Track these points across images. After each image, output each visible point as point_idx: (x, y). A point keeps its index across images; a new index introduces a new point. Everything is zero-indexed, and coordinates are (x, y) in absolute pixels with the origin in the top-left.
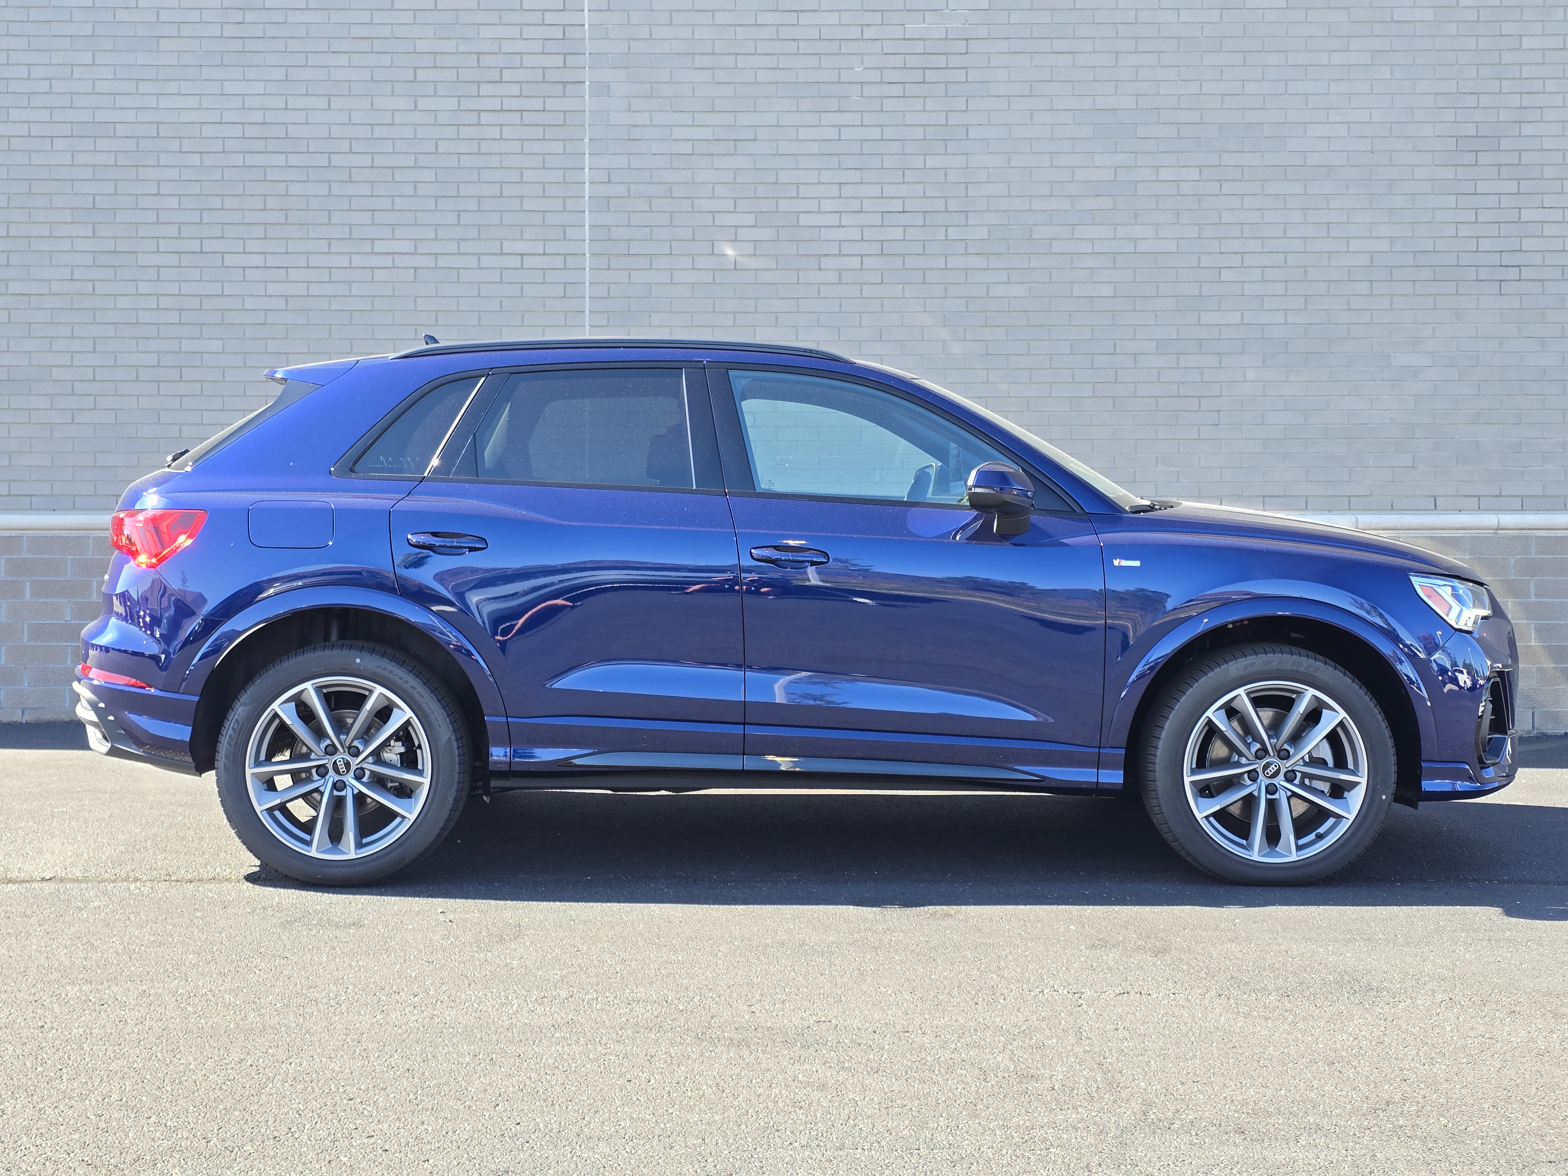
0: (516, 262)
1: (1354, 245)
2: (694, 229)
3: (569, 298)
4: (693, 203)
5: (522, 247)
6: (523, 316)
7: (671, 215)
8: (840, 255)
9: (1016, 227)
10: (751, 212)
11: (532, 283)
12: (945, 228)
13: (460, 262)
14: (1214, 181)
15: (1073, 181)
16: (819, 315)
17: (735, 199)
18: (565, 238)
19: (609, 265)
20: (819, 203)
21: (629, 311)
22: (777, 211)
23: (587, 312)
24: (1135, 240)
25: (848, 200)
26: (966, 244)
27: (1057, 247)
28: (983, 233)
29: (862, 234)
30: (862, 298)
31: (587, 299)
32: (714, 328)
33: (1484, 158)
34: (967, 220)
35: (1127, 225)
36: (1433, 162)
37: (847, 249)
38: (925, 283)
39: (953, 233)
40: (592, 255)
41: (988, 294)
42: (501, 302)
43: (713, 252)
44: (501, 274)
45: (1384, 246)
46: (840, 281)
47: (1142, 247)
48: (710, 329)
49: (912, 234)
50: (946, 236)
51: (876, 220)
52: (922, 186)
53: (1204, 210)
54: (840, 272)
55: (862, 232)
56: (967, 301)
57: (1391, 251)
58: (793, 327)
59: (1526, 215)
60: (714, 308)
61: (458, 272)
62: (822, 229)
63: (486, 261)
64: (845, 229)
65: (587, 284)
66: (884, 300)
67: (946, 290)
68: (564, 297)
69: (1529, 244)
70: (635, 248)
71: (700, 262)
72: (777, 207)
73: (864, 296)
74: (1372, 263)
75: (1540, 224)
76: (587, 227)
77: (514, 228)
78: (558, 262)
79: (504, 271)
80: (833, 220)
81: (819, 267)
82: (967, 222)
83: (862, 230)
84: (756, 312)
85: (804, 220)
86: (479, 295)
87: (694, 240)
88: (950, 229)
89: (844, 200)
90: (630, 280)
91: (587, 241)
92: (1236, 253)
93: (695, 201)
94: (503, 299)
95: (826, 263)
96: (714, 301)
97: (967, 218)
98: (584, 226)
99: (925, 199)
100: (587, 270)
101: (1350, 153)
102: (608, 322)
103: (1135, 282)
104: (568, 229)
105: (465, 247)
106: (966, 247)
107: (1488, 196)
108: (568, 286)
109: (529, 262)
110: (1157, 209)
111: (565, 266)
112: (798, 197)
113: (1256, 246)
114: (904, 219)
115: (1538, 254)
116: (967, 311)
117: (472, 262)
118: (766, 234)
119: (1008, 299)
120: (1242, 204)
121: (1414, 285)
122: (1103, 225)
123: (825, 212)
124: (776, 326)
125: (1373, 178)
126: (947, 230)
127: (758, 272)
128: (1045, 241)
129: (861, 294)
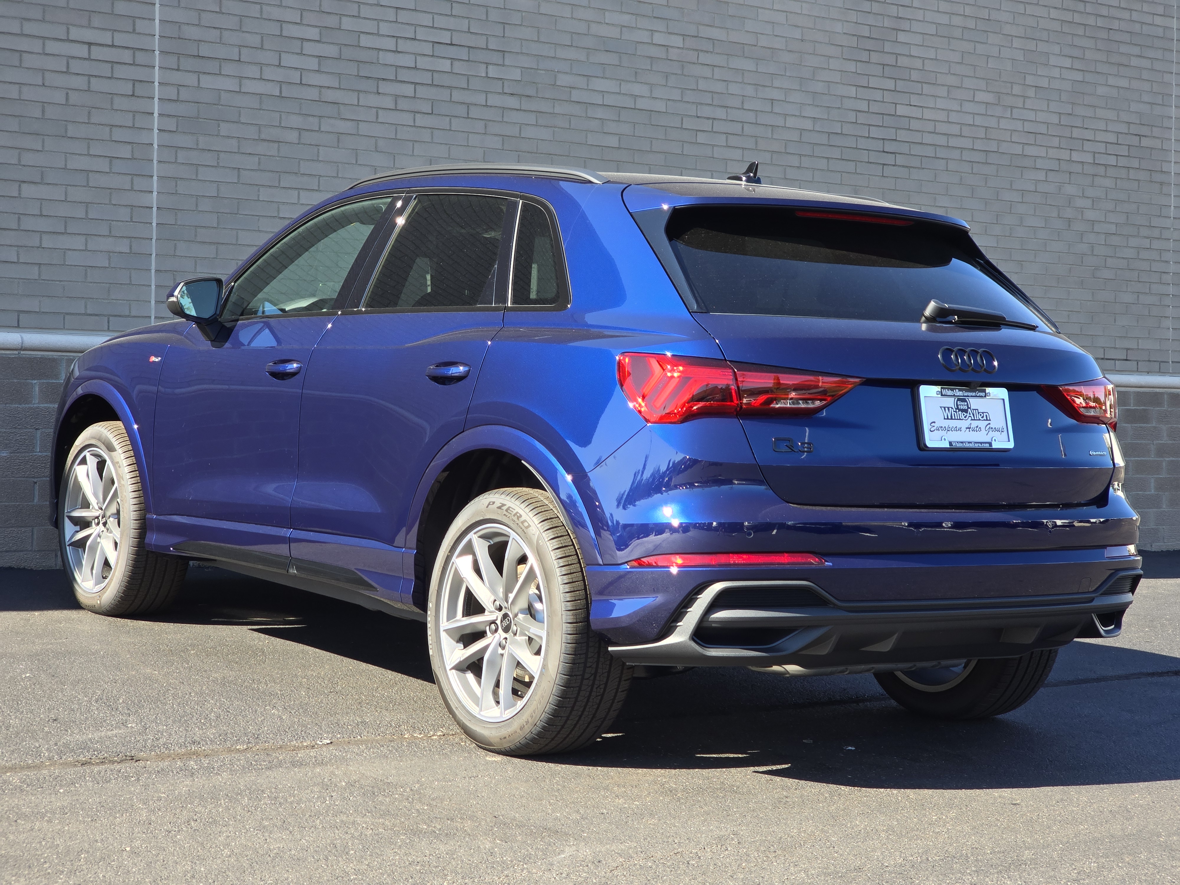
0: (82, 51)
1: (791, 122)
2: (262, 37)
3: (138, 97)
4: (261, 8)
5: (89, 35)
6: (89, 113)
7: (241, 19)
8: (396, 81)
9: (544, 72)
10: (316, 26)
11: (99, 77)
12: (485, 65)
13: (23, 44)
14: (694, 50)
15: (588, 35)
16: (376, 140)
17: (302, 10)
18: (134, 30)
19: (178, 66)
20: (378, 25)
21: (198, 118)
22: (340, 29)
23: (156, 115)
24: (635, 97)
25: (403, 26)
26: (503, 83)
27: (576, 96)
28: (516, 75)
29: (416, 63)
30: (415, 126)
31: (156, 100)
32: (280, 144)
33: (875, 57)
34: (504, 60)
35: (629, 81)
36: (842, 56)
37: (403, 75)
38: (468, 118)
39: (493, 72)
40: (161, 52)
41: (520, 134)
42: (67, 94)
43: (280, 63)
44: (68, 63)
45: (808, 125)
46: (396, 107)
47: (641, 104)
48: (276, 145)
49: (459, 67)
50: (487, 73)
51: (427, 49)
52: (467, 21)
53: (685, 76)
54: (396, 98)
55: (416, 60)
56: (503, 139)
57: (813, 130)
58: (353, 149)
59: (901, 110)
60: (280, 123)
61: (21, 56)
62: (381, 52)
63: (52, 47)
64: (401, 54)
65: (156, 84)
66: (434, 130)
67: (486, 127)
68: (133, 95)
69: (902, 135)
70: (205, 50)
71: (269, 73)
72: (340, 24)
73: (416, 125)
74: (801, 139)
75: (908, 119)
76: (157, 21)
77: (81, 12)
78: (126, 56)
79: (70, 61)
80: (390, 44)
81: (377, 91)
82: (504, 63)
83: (416, 58)
84: (319, 131)
85: (365, 41)
86: (43, 84)
87: (262, 48)
88: (490, 67)
89: (400, 25)
90: (199, 83)
91: (157, 37)
92: (708, 118)
93: (264, 7)
94: (69, 91)
95: (384, 87)
96: (281, 115)
97: (504, 57)
98: (154, 20)
99: (469, 34)
100: (157, 68)
101: (788, 39)
102: (177, 128)
103: (635, 136)
104: (138, 21)
105: (30, 28)
106: (503, 86)
107: (875, 90)
108: (137, 84)
109: (97, 53)
110: (651, 70)
111: (134, 61)
112: (359, 17)
113: (720, 113)
114: (452, 52)
115: (906, 144)
116: (503, 149)
117: (36, 46)
118: (331, 51)
119: (536, 141)
120: (713, 75)
121: (828, 161)
122: (611, 79)
123: (383, 35)
124: (338, 147)
125: (803, 64)
126: (487, 68)
127: (323, 90)
128: (566, 89)
129: (414, 123)
